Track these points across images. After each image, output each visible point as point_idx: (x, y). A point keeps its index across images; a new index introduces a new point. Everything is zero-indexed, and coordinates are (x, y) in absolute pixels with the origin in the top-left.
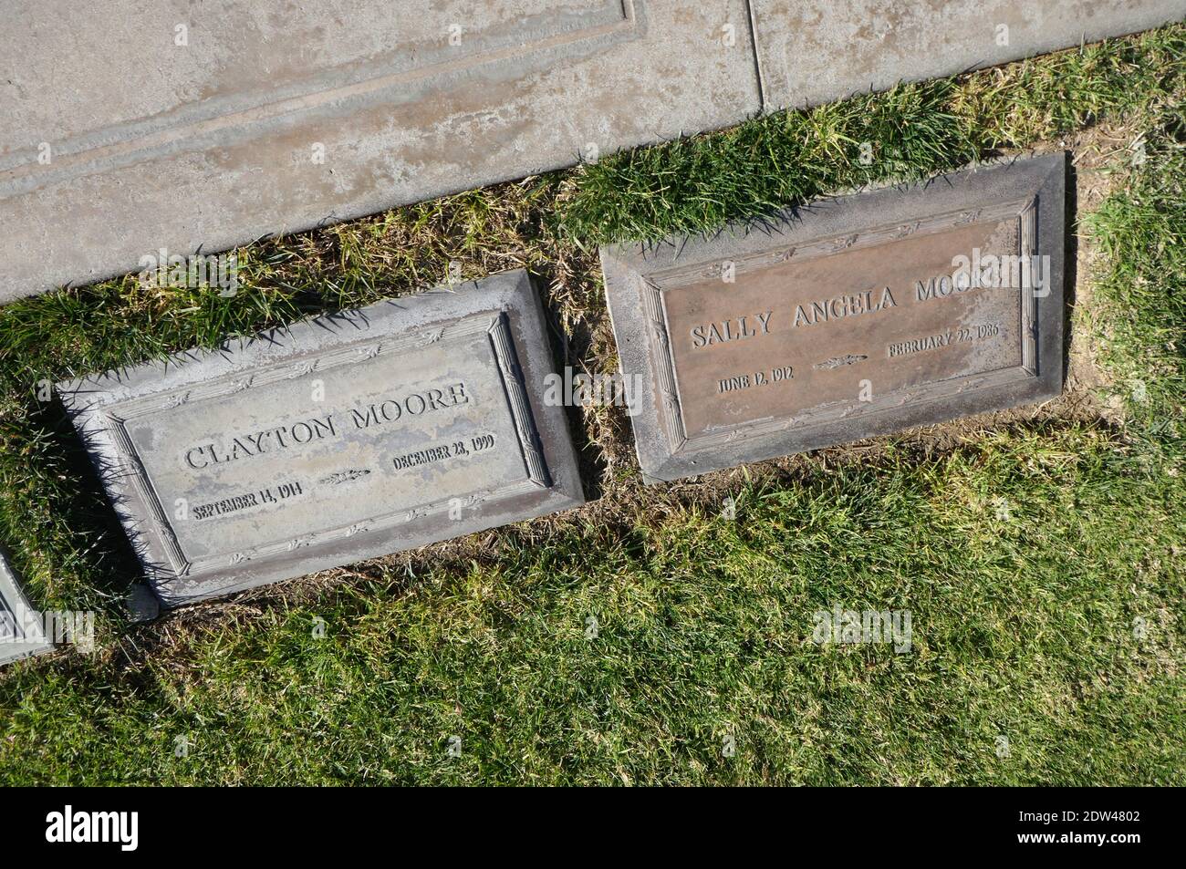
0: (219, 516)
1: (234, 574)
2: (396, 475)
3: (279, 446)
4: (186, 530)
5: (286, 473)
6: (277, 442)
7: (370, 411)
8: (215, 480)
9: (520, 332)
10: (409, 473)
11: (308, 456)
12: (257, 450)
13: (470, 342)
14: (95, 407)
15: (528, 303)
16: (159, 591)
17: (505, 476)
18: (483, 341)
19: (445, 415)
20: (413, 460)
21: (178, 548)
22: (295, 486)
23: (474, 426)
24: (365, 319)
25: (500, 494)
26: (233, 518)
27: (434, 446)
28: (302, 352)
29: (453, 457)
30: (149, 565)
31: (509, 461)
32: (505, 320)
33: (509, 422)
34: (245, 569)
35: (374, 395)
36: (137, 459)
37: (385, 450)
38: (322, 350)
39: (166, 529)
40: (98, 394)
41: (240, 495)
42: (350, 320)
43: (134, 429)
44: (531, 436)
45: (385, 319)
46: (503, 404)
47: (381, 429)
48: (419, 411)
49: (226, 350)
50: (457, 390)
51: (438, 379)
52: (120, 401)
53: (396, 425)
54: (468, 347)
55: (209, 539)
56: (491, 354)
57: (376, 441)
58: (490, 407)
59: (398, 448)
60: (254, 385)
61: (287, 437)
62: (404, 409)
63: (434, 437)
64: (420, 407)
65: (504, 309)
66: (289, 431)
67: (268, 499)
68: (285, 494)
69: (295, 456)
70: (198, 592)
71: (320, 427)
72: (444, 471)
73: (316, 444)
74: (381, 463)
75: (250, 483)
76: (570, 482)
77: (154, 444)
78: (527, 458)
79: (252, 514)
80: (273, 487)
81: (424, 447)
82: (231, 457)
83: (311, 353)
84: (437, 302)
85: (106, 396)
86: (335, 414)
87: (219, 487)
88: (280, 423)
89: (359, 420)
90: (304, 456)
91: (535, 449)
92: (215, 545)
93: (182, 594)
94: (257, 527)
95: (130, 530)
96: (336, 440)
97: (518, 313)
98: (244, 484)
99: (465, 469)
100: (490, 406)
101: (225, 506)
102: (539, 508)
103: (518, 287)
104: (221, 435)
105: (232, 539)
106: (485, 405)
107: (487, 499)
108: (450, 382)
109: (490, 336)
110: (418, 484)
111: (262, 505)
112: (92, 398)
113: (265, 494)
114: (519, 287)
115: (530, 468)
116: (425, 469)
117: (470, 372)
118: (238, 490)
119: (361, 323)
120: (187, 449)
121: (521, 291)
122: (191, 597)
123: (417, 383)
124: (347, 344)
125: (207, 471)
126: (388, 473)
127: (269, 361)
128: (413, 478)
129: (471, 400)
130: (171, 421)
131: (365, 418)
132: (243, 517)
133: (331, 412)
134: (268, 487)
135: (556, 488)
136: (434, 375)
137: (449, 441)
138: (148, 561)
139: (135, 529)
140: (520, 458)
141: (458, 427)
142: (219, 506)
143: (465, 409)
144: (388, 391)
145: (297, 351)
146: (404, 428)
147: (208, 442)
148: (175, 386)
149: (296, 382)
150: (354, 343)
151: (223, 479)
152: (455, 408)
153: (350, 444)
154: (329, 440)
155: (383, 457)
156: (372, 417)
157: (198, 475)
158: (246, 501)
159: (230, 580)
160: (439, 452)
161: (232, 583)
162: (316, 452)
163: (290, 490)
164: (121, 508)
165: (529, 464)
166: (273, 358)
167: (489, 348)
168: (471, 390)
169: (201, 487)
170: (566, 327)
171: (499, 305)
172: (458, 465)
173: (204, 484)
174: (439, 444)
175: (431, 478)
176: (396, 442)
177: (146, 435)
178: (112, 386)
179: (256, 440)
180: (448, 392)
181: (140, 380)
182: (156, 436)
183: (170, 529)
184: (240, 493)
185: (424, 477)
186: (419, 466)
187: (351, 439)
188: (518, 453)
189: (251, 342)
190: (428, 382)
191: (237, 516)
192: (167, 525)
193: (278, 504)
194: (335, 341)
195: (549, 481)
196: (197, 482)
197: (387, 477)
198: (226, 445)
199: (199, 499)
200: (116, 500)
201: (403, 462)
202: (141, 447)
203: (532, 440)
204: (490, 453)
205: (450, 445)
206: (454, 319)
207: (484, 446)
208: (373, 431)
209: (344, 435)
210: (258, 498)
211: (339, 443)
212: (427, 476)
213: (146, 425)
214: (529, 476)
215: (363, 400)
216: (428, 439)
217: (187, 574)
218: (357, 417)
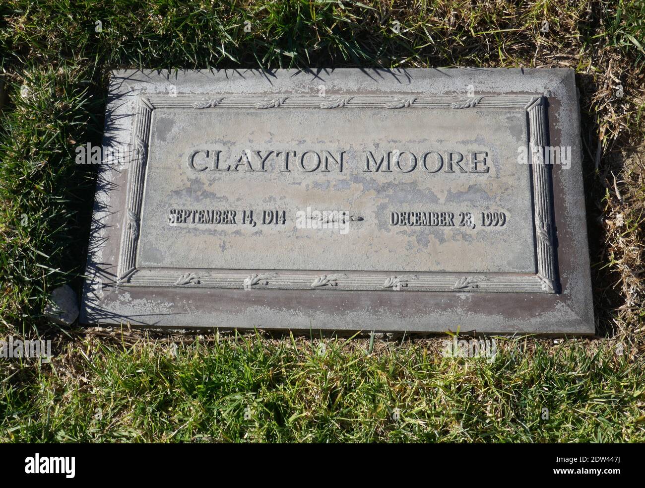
0: (192, 226)
1: (173, 300)
2: (389, 230)
3: (283, 168)
4: (153, 231)
5: (278, 199)
6: (283, 164)
7: (386, 156)
8: (206, 187)
9: (557, 121)
10: (404, 232)
11: (307, 186)
12: (260, 167)
13: (505, 113)
14: (136, 93)
15: (570, 98)
16: (88, 299)
17: (509, 263)
18: (519, 115)
19: (460, 180)
20: (413, 219)
21: (135, 249)
22: (281, 214)
23: (488, 199)
24: (409, 77)
25: (498, 284)
26: (204, 232)
27: (439, 209)
28: (340, 89)
29: (457, 227)
30: (94, 265)
31: (518, 247)
32: (546, 104)
33: (528, 203)
34: (188, 297)
35: (395, 142)
36: (146, 146)
37: (387, 200)
38: (359, 92)
39: (134, 224)
40: (144, 84)
41: (222, 209)
42: (393, 74)
43: (158, 118)
44: (548, 225)
45: (428, 81)
46: (525, 182)
47: (390, 177)
48: (436, 169)
49: (273, 75)
50: (481, 157)
51: (464, 142)
52: (160, 93)
53: (408, 178)
54: (502, 119)
55: (170, 247)
56: (524, 129)
57: (381, 189)
58: (510, 183)
59: (401, 202)
60: (285, 105)
61: (295, 162)
62: (420, 163)
63: (442, 201)
64: (437, 165)
65: (546, 94)
66: (299, 155)
67: (248, 221)
68: (268, 219)
69: (294, 183)
70: (126, 311)
71: (330, 159)
72: (442, 241)
73: (319, 176)
74: (378, 214)
75: (238, 200)
76: (581, 297)
77: (169, 136)
78: (539, 250)
79: (224, 233)
80: (259, 209)
81: (428, 208)
82: (233, 168)
83: (348, 92)
84: (481, 77)
85: (150, 87)
86: (350, 151)
87: (206, 194)
88: (292, 146)
89: (372, 163)
90: (304, 185)
91: (550, 240)
92: (173, 255)
93: (109, 309)
94: (223, 248)
95: (97, 221)
96: (341, 177)
97: (559, 103)
98: (232, 199)
99: (467, 243)
100: (511, 181)
101: (203, 217)
102: (538, 319)
103: (563, 81)
104: (234, 143)
105: (193, 255)
106: (504, 180)
107: (483, 285)
108: (475, 148)
109: (527, 114)
110: (410, 247)
111: (239, 226)
112: (137, 86)
113: (248, 213)
114: (565, 81)
115: (540, 262)
116: (422, 232)
117: (498, 143)
118: (224, 203)
119: (404, 80)
120: (196, 149)
121: (566, 85)
122: (115, 316)
123: (441, 141)
124: (385, 92)
125: (202, 176)
126: (382, 226)
127: (307, 90)
128: (406, 238)
129: (493, 170)
130: (196, 118)
131: (379, 162)
132: (214, 233)
133: (347, 148)
134: (254, 208)
135: (565, 299)
136: (461, 137)
137: (456, 209)
138: (96, 260)
139: (102, 221)
140: (532, 248)
141: (471, 196)
142: (197, 215)
143: (483, 179)
144: (410, 141)
145: (336, 88)
146: (414, 184)
147: (218, 147)
148: (214, 92)
149: (325, 111)
150: (392, 93)
151: (216, 188)
152: (473, 175)
153: (353, 185)
154: (334, 175)
155: (383, 207)
156: (385, 163)
157: (193, 177)
158: (225, 217)
159: (165, 307)
160: (443, 219)
161: (165, 311)
162: (316, 184)
163: (276, 217)
164: (102, 197)
165: (539, 257)
166: (311, 89)
167: (524, 123)
168: (495, 161)
169: (189, 191)
170: (603, 137)
171: (541, 90)
172: (459, 237)
173: (194, 188)
174: (445, 209)
175: (426, 245)
176: (401, 195)
177: (167, 124)
178: (160, 81)
179: (263, 158)
180: (470, 157)
181: (185, 82)
182: (175, 130)
183: (138, 225)
184: (222, 207)
185: (419, 241)
186: (418, 228)
187: (356, 179)
188: (530, 241)
189: (297, 73)
190: (454, 143)
191: (210, 230)
192: (138, 220)
193: (256, 229)
194: (374, 88)
195: (558, 286)
196: (189, 184)
197: (380, 229)
198: (233, 155)
199: (182, 202)
200: (102, 188)
201: (402, 219)
202: (156, 136)
203: (548, 230)
204: (498, 233)
205: (457, 213)
206: (494, 93)
207: (494, 223)
208: (381, 178)
209: (351, 175)
210: (239, 217)
211: (343, 181)
212: (422, 241)
213: (171, 117)
214: (537, 271)
215: (383, 145)
216: (435, 200)
217: (129, 281)
218: (371, 159)
